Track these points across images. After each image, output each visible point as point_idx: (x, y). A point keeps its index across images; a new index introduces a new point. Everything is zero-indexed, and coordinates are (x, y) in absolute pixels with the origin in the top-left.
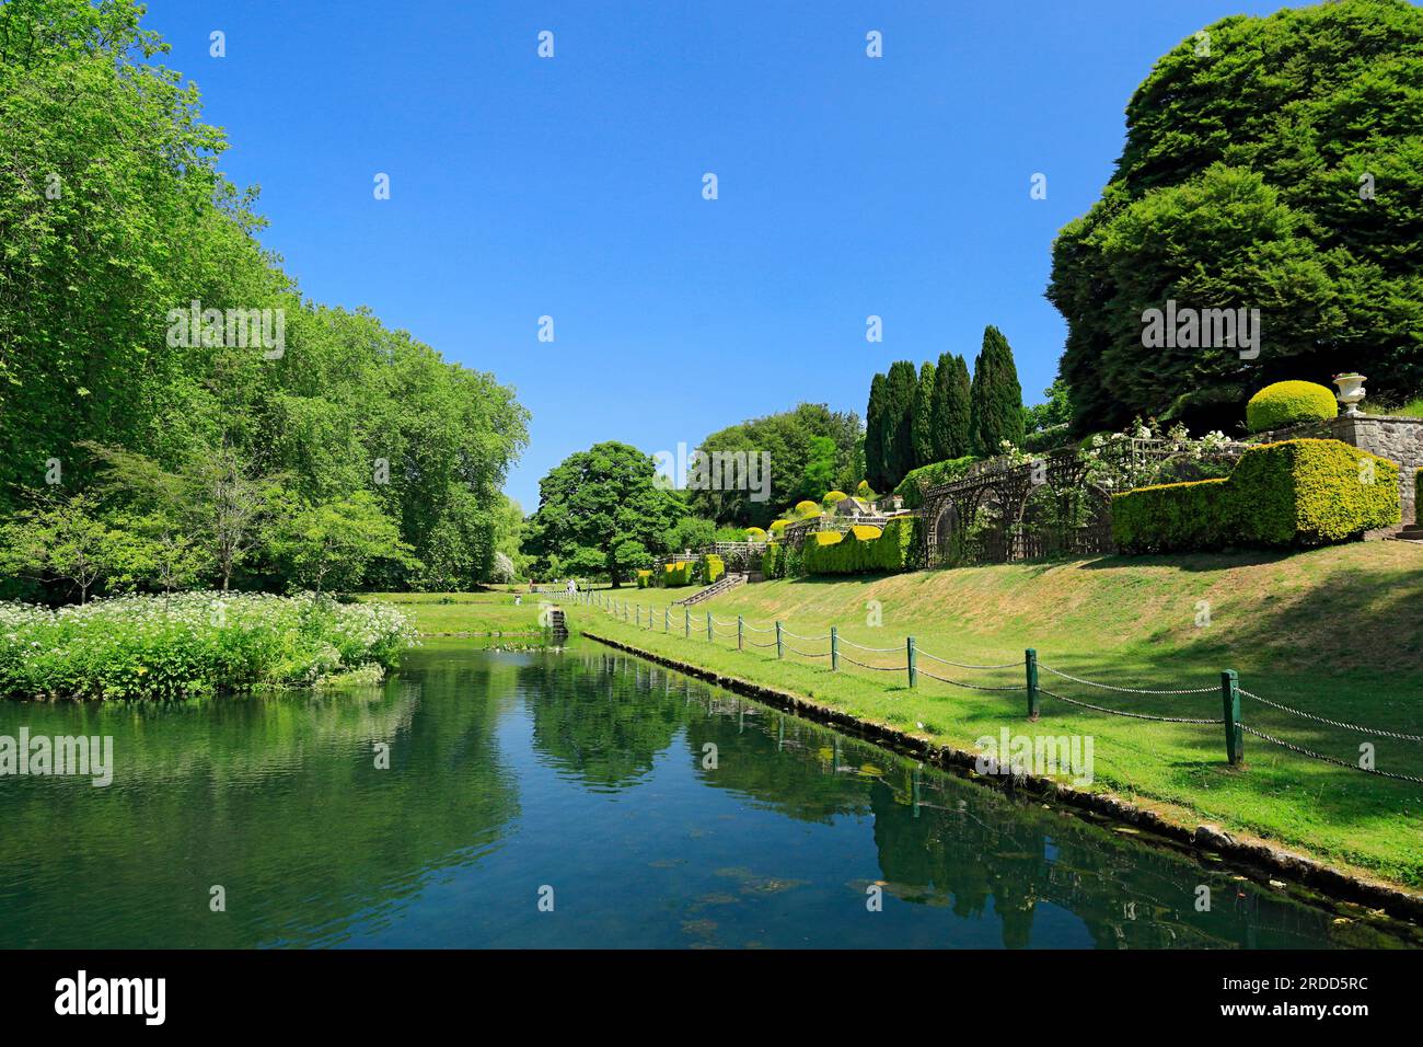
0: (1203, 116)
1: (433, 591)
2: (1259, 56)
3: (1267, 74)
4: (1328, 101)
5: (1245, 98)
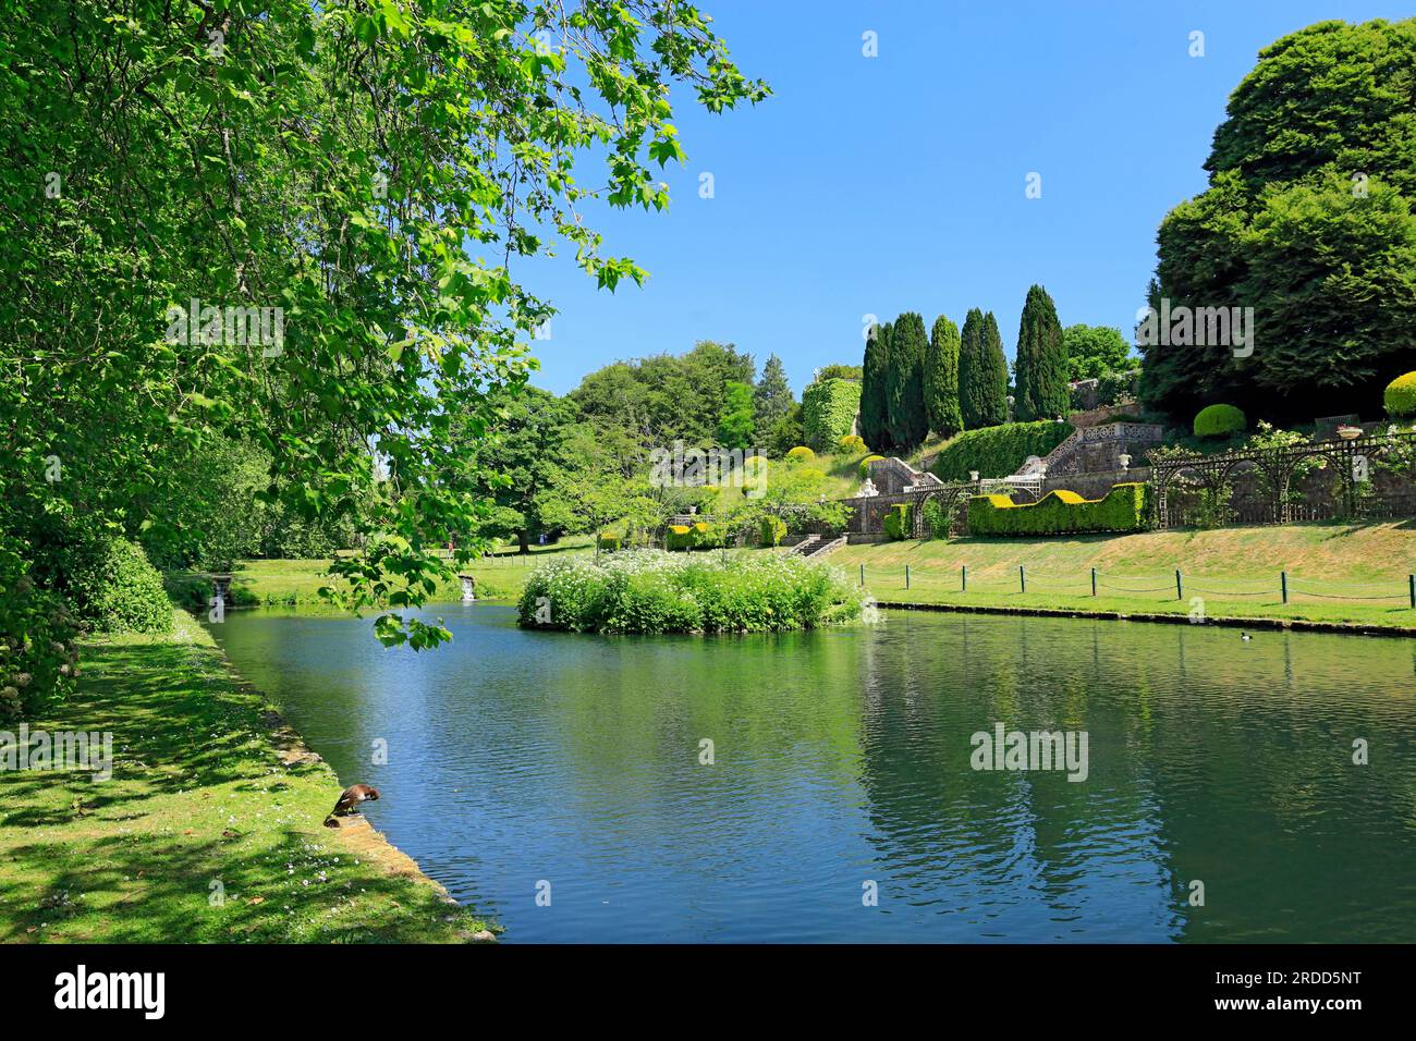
0: (1319, 119)
2: (1371, 68)
3: (1376, 86)
5: (1357, 106)
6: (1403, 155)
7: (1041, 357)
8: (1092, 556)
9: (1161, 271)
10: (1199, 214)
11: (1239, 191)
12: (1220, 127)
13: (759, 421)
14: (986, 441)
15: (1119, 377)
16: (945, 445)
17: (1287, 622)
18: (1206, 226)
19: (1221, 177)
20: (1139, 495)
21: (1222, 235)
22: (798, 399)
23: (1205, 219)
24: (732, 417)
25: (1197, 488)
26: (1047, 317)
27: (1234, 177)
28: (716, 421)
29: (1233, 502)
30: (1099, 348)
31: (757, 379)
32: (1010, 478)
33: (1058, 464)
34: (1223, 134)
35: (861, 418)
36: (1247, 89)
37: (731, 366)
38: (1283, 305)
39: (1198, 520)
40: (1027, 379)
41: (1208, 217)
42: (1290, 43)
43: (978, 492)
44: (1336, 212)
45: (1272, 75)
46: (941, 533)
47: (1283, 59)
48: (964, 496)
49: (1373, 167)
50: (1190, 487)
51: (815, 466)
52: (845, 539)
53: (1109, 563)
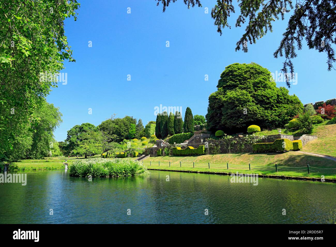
0: (236, 79)
1: (37, 159)
2: (244, 71)
3: (245, 74)
4: (254, 80)
5: (241, 78)
6: (249, 87)
7: (189, 121)
9: (209, 105)
10: (216, 95)
11: (222, 91)
12: (219, 80)
13: (137, 132)
14: (178, 136)
15: (204, 125)
16: (171, 137)
17: (228, 173)
18: (217, 97)
19: (219, 89)
20: (204, 147)
21: (220, 99)
22: (145, 127)
24: (132, 131)
25: (215, 146)
26: (190, 113)
27: (221, 89)
28: (128, 131)
29: (221, 149)
30: (198, 119)
31: (137, 124)
32: (182, 144)
33: (191, 141)
34: (220, 81)
35: (156, 131)
36: (223, 74)
37: (131, 121)
38: (230, 112)
39: (214, 152)
41: (217, 96)
42: (230, 66)
43: (175, 147)
44: (238, 96)
45: (228, 71)
46: (168, 155)
47: (229, 69)
48: (172, 147)
49: (244, 88)
50: (213, 146)
51: (146, 141)
52: (149, 156)
53: (198, 161)
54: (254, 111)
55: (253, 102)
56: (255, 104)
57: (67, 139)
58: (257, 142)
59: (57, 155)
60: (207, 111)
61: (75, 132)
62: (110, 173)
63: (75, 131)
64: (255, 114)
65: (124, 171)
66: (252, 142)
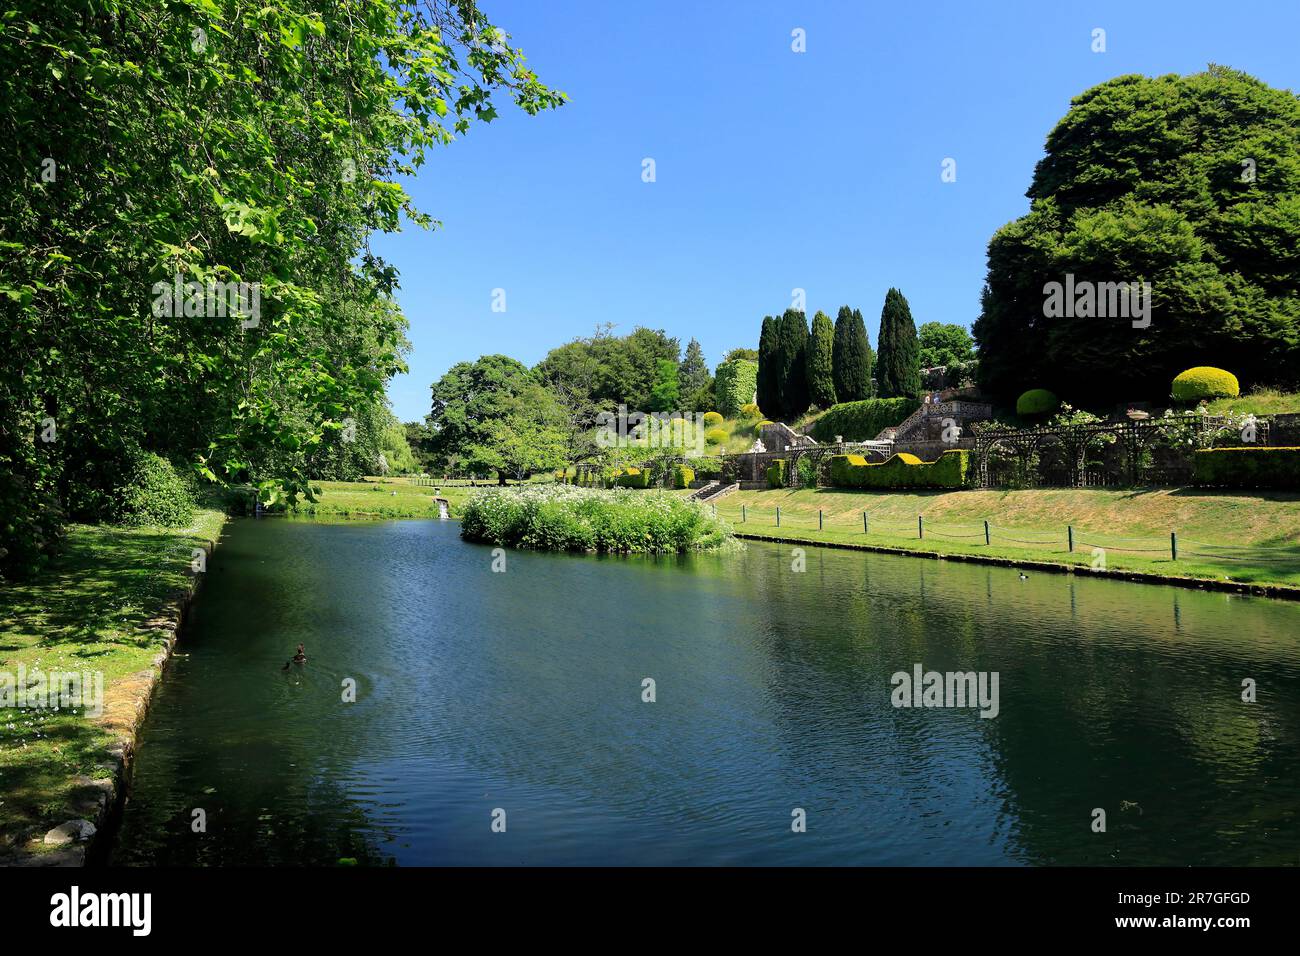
0: (1121, 156)
1: (343, 480)
2: (1164, 114)
3: (1168, 129)
4: (1217, 157)
5: (1152, 146)
6: (1190, 188)
7: (897, 347)
8: (925, 507)
9: (991, 279)
10: (1021, 233)
11: (1054, 215)
12: (1040, 162)
13: (682, 391)
14: (852, 412)
15: (963, 365)
16: (823, 414)
17: (1071, 567)
18: (1027, 243)
19: (1039, 203)
20: (964, 460)
21: (1039, 251)
22: (713, 375)
23: (1025, 238)
24: (662, 386)
25: (1013, 455)
26: (902, 315)
27: (1049, 203)
28: (649, 389)
29: (1041, 468)
30: (938, 340)
31: (682, 359)
32: (868, 443)
33: (908, 432)
34: (1043, 169)
35: (758, 390)
36: (1061, 131)
37: (658, 346)
39: (1012, 481)
40: (886, 364)
41: (1028, 235)
42: (1097, 93)
43: (839, 452)
44: (1133, 233)
45: (1082, 120)
46: (811, 484)
47: (1092, 106)
48: (829, 455)
49: (1165, 197)
50: (1008, 455)
51: (723, 427)
52: (738, 485)
53: (939, 513)
54: (1209, 300)
55: (1206, 258)
56: (1215, 270)
57: (433, 412)
58: (1217, 441)
59: (404, 471)
60: (981, 307)
61: (459, 389)
62: (599, 538)
63: (459, 384)
64: (1216, 318)
65: (649, 533)
66: (1190, 442)
